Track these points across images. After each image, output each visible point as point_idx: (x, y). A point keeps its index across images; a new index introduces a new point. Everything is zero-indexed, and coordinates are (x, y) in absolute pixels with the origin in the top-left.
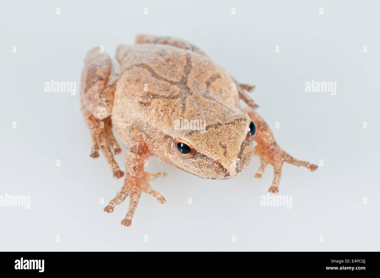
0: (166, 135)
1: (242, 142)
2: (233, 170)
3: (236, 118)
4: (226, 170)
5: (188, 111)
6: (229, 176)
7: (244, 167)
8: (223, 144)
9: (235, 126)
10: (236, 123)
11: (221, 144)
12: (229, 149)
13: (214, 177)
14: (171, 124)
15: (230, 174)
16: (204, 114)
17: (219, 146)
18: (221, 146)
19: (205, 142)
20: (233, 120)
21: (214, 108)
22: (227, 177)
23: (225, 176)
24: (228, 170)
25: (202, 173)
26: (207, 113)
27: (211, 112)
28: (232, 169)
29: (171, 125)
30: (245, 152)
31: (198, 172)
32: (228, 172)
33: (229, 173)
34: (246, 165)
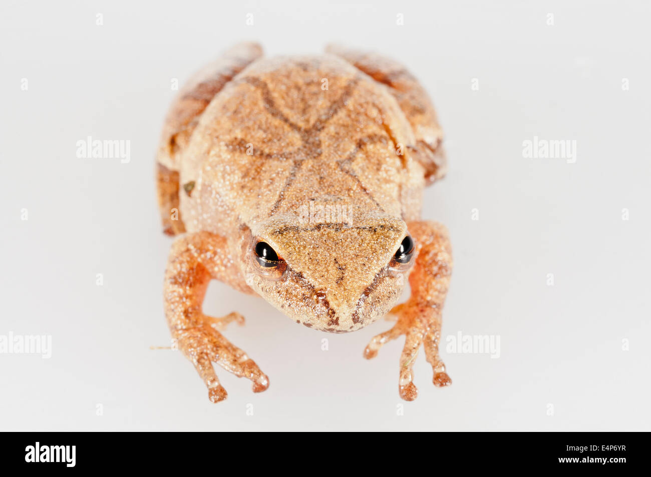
0: (244, 224)
1: (380, 269)
2: (347, 314)
3: (380, 223)
4: (334, 313)
5: (295, 188)
6: (336, 326)
7: (371, 316)
8: (340, 263)
9: (374, 236)
10: (378, 231)
11: (337, 262)
12: (351, 275)
13: (309, 322)
14: (259, 204)
15: (339, 322)
16: (323, 200)
17: (331, 265)
18: (337, 265)
19: (307, 252)
20: (374, 224)
21: (347, 195)
22: (332, 327)
23: (329, 325)
24: (337, 311)
25: (289, 310)
26: (331, 200)
27: (339, 200)
28: (344, 311)
29: (259, 206)
30: (381, 289)
31: (282, 306)
32: (336, 316)
33: (338, 318)
34: (377, 313)
